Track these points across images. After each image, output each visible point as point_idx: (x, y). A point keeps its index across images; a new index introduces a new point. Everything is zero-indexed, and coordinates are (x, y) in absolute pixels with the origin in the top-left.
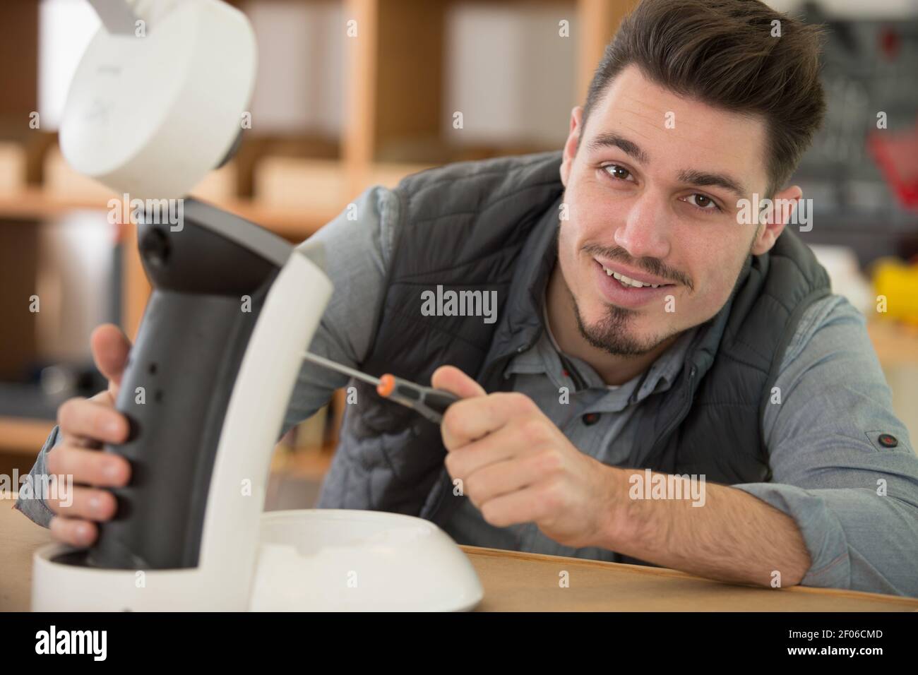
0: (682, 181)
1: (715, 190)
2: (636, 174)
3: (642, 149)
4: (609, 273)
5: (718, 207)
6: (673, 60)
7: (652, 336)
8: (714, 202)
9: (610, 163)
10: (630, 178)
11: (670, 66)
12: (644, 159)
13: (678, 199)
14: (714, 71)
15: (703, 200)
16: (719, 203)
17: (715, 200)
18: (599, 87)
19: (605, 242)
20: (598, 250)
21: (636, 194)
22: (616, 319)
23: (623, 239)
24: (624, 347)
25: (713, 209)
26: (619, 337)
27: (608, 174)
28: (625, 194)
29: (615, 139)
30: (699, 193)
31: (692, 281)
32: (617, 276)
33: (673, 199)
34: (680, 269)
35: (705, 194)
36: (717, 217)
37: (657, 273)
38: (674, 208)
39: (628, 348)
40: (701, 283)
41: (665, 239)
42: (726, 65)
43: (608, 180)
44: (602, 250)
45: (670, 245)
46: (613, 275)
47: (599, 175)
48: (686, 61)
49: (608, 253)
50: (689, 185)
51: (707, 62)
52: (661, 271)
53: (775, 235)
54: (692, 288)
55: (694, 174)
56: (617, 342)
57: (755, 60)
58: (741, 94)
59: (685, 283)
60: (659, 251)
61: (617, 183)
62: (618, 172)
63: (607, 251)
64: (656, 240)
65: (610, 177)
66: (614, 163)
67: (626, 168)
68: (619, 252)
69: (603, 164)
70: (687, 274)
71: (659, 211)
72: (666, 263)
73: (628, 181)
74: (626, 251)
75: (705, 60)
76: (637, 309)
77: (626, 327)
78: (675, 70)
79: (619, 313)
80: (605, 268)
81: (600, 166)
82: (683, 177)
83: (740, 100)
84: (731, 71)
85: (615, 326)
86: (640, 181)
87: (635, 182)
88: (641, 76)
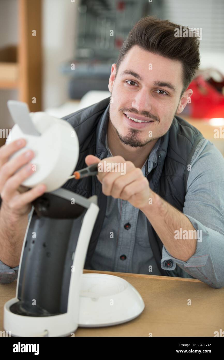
0: (155, 85)
1: (165, 88)
2: (138, 83)
3: (141, 76)
4: (130, 118)
5: (167, 94)
6: (152, 40)
7: (146, 140)
8: (165, 93)
9: (129, 80)
10: (136, 85)
11: (151, 42)
12: (141, 79)
13: (153, 92)
14: (166, 43)
15: (162, 92)
16: (167, 93)
17: (166, 92)
18: (124, 54)
19: (128, 107)
20: (126, 110)
21: (139, 90)
22: (134, 133)
23: (136, 106)
24: (136, 143)
25: (165, 95)
26: (134, 140)
27: (128, 84)
28: (135, 90)
29: (131, 72)
30: (160, 89)
31: (159, 119)
32: (132, 119)
33: (152, 91)
34: (155, 115)
35: (163, 90)
36: (166, 97)
37: (147, 116)
38: (152, 95)
39: (138, 144)
40: (162, 120)
41: (149, 105)
42: (170, 41)
43: (129, 86)
44: (127, 110)
45: (152, 107)
46: (131, 119)
47: (125, 85)
48: (156, 40)
49: (130, 110)
50: (157, 86)
51: (164, 40)
52: (149, 116)
53: (184, 106)
54: (159, 122)
55: (159, 82)
56: (134, 142)
57: (180, 39)
58: (175, 52)
59: (157, 120)
60: (148, 109)
61: (132, 87)
62: (132, 83)
63: (129, 110)
64: (147, 105)
65: (129, 85)
66: (131, 80)
67: (135, 82)
68: (133, 110)
69: (126, 81)
70: (158, 117)
71: (147, 95)
72: (150, 113)
73: (136, 86)
74: (136, 109)
75: (163, 39)
76: (140, 130)
77: (137, 136)
78: (152, 44)
79: (134, 132)
80: (128, 117)
81: (125, 81)
82: (155, 83)
83: (175, 54)
84: (172, 43)
85: (133, 136)
86: (140, 86)
87: (138, 86)
88: (140, 49)
